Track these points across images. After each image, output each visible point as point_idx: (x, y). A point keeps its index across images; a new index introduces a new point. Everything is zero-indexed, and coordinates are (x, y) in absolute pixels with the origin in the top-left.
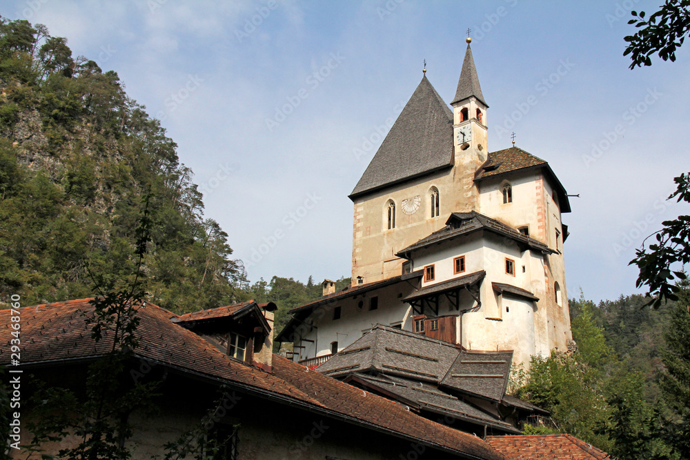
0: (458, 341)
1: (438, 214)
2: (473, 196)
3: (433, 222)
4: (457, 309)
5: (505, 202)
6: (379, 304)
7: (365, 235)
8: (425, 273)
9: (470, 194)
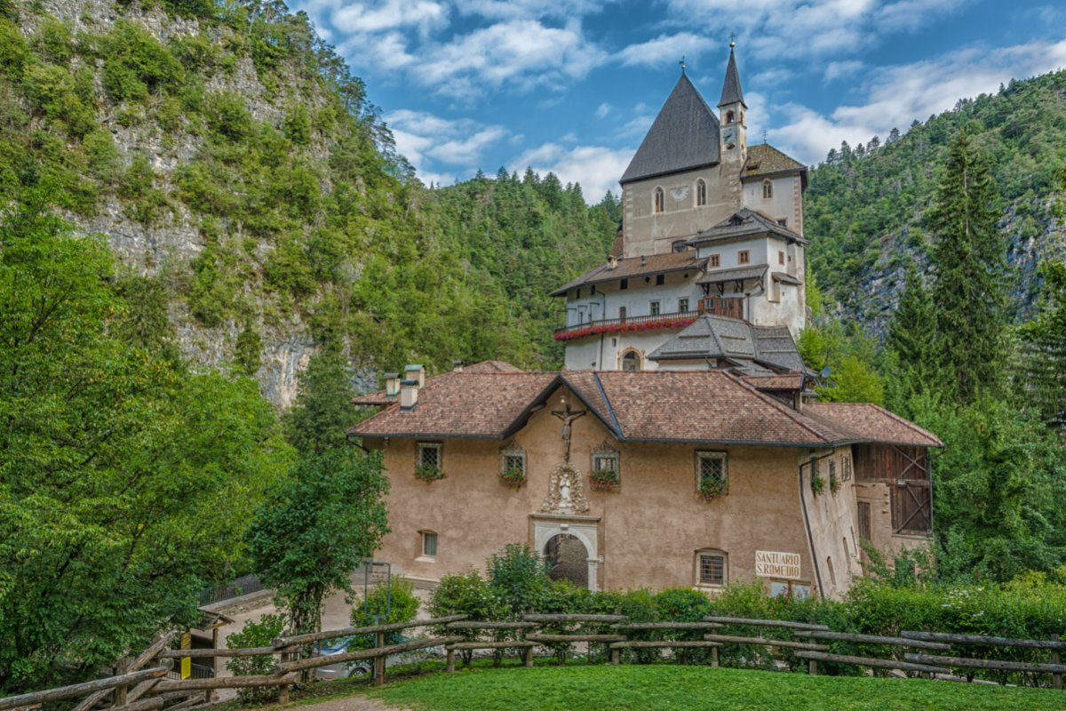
0: (745, 317)
1: (704, 203)
2: (738, 191)
3: (700, 210)
4: (742, 291)
5: (765, 197)
6: (665, 281)
7: (635, 215)
8: (711, 261)
9: (735, 189)
